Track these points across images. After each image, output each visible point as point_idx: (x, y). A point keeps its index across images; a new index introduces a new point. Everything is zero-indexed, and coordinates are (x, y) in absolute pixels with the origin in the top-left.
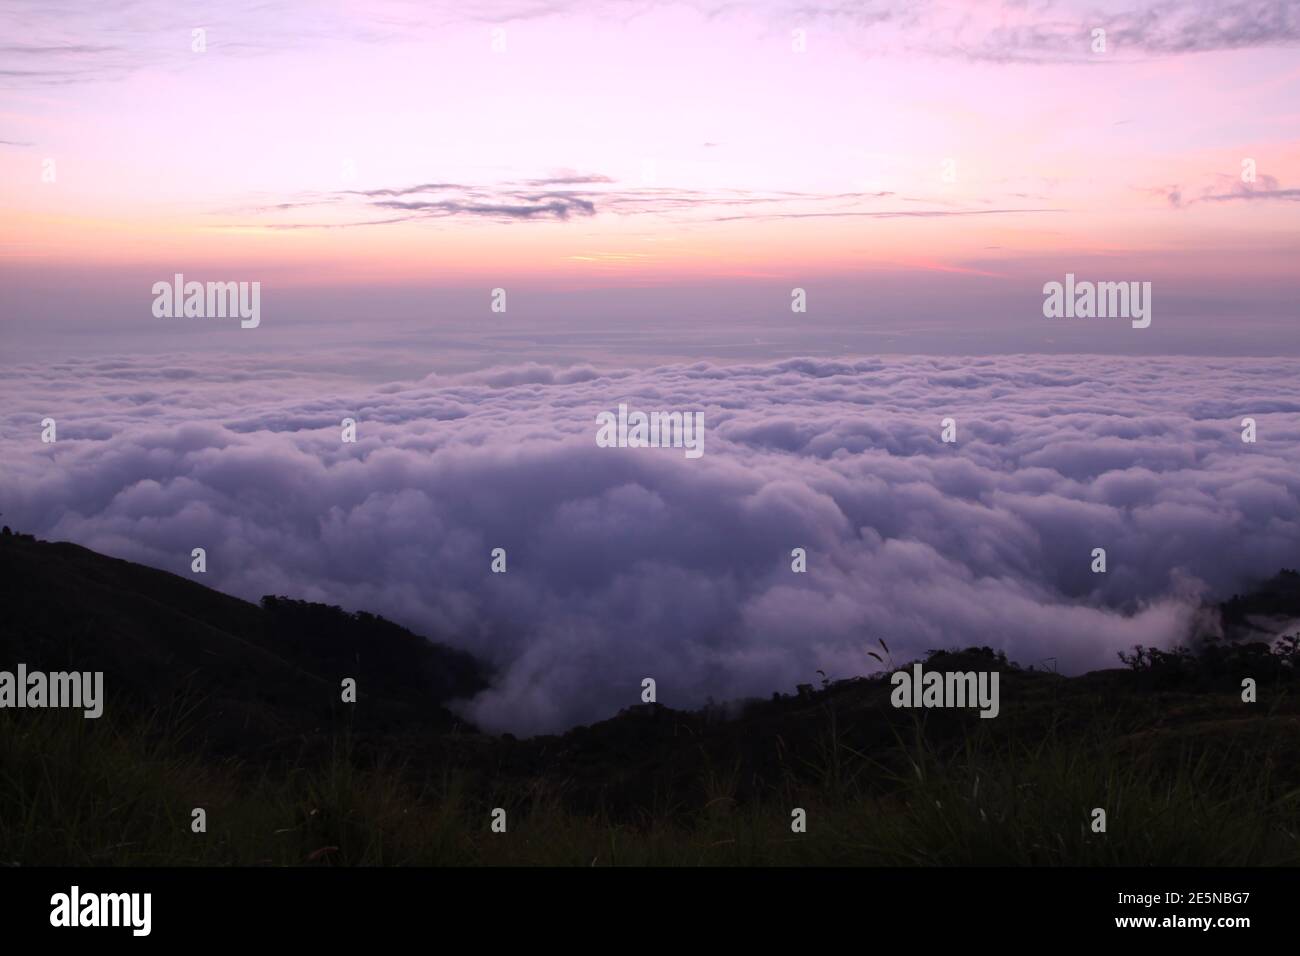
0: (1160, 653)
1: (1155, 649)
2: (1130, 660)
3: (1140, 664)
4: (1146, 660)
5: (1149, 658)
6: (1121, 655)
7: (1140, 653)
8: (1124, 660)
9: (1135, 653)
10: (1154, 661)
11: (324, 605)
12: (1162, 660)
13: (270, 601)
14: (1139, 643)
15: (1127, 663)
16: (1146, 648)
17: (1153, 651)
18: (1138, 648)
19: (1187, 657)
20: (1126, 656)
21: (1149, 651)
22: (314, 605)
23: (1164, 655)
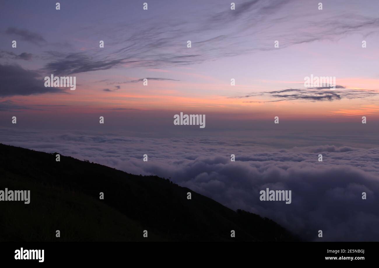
11: (255, 214)
13: (239, 211)
22: (252, 214)
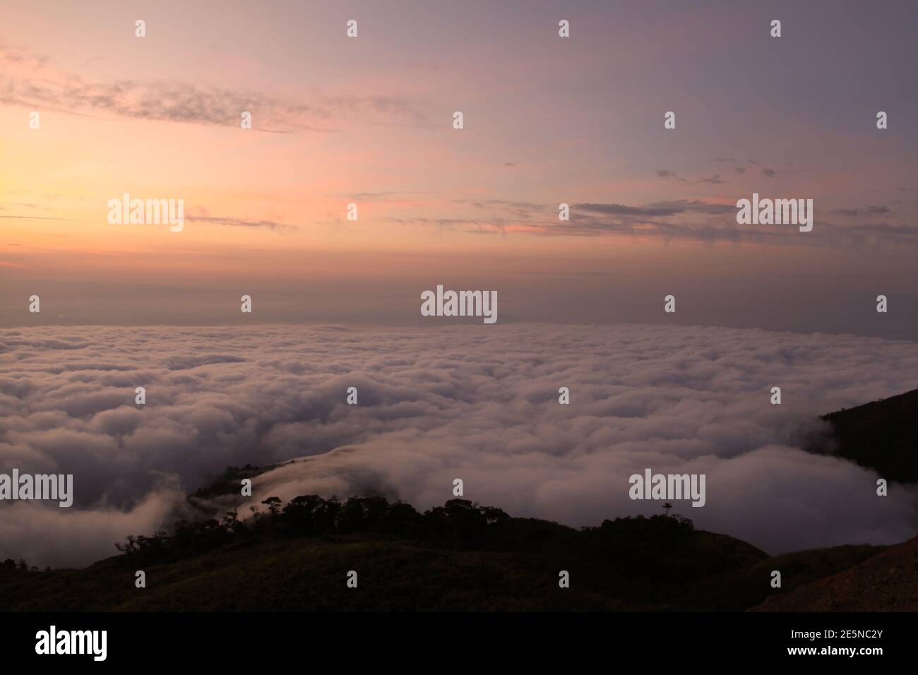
0: (145, 539)
1: (142, 536)
2: (125, 548)
3: (132, 550)
4: (136, 546)
5: (138, 543)
6: (117, 545)
7: (131, 541)
8: (120, 549)
9: (128, 542)
10: (143, 546)
12: (147, 543)
14: (130, 534)
15: (123, 550)
16: (135, 537)
17: (141, 538)
18: (130, 538)
19: (165, 538)
20: (121, 545)
21: (137, 539)
23: (149, 540)
